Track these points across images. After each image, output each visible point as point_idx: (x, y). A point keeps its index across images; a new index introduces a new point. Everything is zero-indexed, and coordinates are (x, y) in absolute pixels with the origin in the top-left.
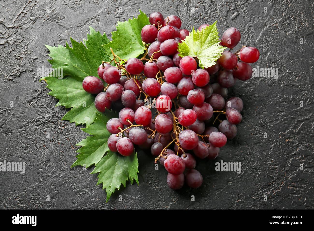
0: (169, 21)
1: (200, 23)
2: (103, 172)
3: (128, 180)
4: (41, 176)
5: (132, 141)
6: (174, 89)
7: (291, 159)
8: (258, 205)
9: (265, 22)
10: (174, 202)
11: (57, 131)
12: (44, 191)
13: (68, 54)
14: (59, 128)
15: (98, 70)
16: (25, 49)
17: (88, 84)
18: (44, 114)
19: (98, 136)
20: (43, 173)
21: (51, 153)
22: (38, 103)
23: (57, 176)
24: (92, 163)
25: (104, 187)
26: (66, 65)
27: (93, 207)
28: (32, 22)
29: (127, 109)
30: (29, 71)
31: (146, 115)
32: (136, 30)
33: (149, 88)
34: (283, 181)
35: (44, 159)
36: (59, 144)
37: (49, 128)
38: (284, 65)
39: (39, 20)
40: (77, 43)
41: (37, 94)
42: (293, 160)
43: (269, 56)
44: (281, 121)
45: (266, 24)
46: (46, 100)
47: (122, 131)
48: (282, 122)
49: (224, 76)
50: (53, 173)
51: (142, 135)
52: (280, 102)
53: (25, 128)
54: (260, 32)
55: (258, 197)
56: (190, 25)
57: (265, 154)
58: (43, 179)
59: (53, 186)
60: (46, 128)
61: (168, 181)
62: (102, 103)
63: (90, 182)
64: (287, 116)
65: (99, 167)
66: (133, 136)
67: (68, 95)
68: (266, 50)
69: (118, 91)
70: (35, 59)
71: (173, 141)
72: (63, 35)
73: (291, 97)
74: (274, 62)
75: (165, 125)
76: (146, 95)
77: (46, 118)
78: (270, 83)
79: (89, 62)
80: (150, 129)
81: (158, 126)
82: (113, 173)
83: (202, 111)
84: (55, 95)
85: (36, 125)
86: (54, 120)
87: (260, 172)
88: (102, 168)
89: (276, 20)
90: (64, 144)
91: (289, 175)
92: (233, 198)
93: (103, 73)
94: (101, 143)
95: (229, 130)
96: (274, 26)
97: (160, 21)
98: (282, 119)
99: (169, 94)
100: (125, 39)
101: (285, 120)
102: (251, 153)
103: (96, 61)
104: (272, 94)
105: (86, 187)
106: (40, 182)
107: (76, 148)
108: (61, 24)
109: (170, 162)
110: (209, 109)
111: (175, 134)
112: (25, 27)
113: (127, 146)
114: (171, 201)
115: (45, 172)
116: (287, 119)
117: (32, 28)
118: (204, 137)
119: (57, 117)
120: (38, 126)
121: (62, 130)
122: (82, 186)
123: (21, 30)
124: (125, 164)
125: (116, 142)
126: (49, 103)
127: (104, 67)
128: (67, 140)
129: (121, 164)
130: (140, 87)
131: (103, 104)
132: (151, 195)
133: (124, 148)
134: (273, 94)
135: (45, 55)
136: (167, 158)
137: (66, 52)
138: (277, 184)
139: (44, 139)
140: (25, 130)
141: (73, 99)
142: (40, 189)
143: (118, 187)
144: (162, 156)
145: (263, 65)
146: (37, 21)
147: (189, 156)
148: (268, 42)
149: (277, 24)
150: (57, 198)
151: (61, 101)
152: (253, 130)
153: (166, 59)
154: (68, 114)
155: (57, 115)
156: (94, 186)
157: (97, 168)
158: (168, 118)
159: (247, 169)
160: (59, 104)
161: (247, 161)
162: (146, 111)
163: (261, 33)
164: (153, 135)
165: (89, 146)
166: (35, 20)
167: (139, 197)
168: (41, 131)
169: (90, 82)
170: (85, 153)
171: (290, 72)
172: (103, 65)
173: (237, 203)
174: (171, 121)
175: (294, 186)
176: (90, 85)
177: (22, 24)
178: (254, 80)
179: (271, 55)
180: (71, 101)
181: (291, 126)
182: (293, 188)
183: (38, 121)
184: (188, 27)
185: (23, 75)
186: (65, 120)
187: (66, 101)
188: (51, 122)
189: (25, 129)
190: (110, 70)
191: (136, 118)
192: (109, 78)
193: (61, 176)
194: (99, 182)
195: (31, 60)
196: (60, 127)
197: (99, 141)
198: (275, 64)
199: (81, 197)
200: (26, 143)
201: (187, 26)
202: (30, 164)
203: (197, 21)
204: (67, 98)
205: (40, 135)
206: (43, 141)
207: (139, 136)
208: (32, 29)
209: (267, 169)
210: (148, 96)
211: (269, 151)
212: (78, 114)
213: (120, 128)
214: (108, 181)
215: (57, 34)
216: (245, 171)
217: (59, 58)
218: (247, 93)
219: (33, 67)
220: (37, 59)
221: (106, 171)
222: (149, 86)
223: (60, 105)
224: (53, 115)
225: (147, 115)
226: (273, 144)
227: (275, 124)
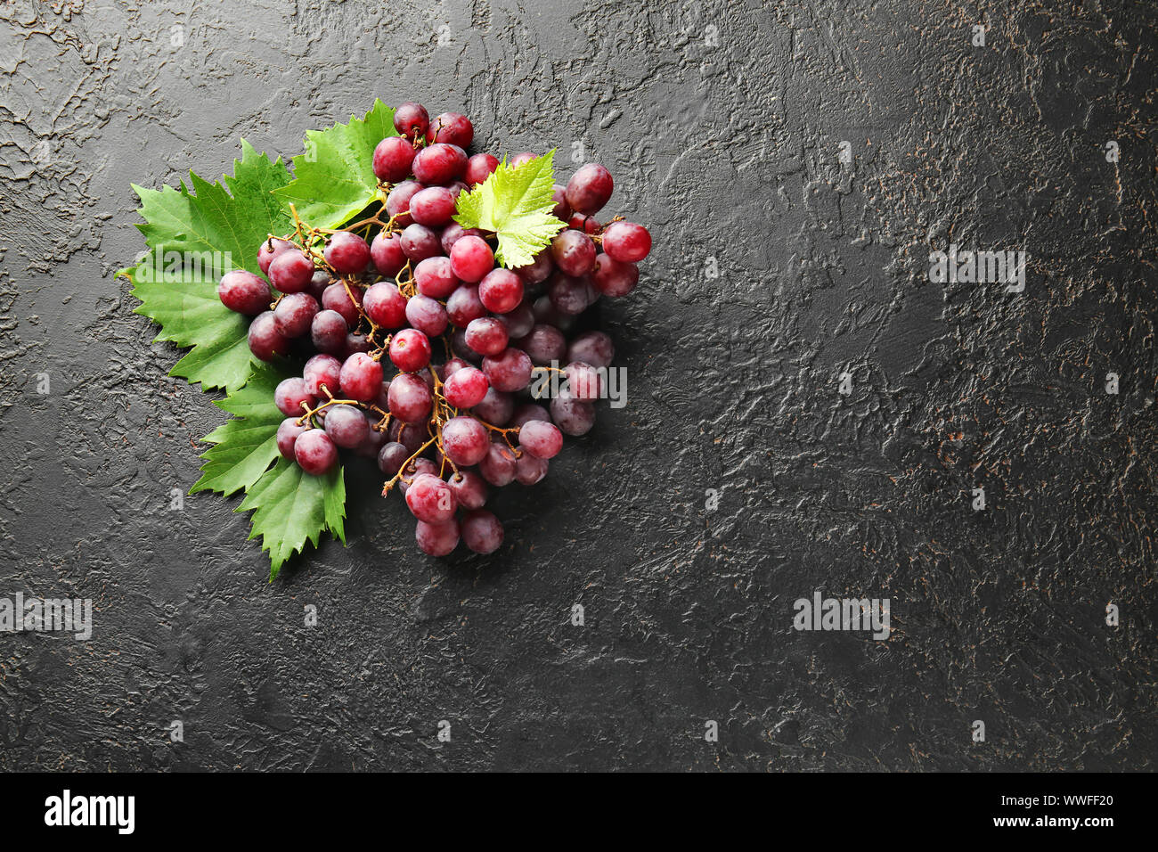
0: (441, 126)
1: (522, 134)
2: (264, 509)
3: (323, 529)
4: (116, 512)
5: (331, 439)
6: (435, 314)
7: (723, 487)
8: (635, 597)
9: (684, 137)
10: (436, 585)
11: (157, 404)
12: (121, 549)
13: (186, 211)
14: (162, 396)
15: (258, 255)
16: (82, 192)
17: (231, 292)
18: (126, 360)
19: (256, 418)
20: (122, 506)
21: (141, 458)
22: (111, 331)
23: (154, 514)
24: (239, 486)
25: (265, 546)
26: (182, 238)
27: (239, 590)
28: (100, 122)
29: (322, 358)
30: (89, 249)
31: (367, 376)
32: (358, 148)
33: (379, 306)
34: (698, 540)
35: (124, 471)
36: (162, 436)
37: (136, 396)
38: (724, 249)
39: (117, 119)
40: (208, 187)
41: (110, 309)
42: (727, 489)
43: (688, 227)
44: (706, 392)
45: (686, 145)
46: (131, 325)
47: (310, 412)
48: (710, 394)
49: (563, 290)
50: (145, 507)
51: (355, 425)
52: (707, 345)
53: (78, 393)
54: (671, 162)
55: (638, 577)
56: (497, 139)
57: (663, 472)
58: (120, 521)
59: (145, 537)
60: (131, 396)
61: (418, 537)
62: (264, 341)
63: (234, 530)
64: (723, 381)
65: (256, 495)
66: (332, 426)
67: (186, 314)
68: (683, 210)
69: (301, 314)
70: (105, 220)
71: (430, 442)
72: (178, 158)
73: (736, 333)
74: (700, 242)
75: (410, 403)
76: (372, 324)
77: (130, 369)
78: (685, 296)
79: (238, 232)
80: (379, 410)
81: (394, 404)
82: (288, 511)
83: (503, 371)
84: (152, 316)
85: (105, 387)
86: (150, 375)
87: (646, 518)
88: (263, 499)
89: (711, 134)
90: (173, 437)
91: (716, 525)
92: (575, 578)
93: (269, 264)
94: (263, 435)
95: (572, 415)
96: (706, 147)
97: (420, 127)
98: (709, 386)
99: (423, 325)
100: (329, 171)
101: (715, 390)
102: (628, 471)
103: (256, 230)
104: (688, 325)
105: (223, 542)
106: (114, 527)
107: (201, 445)
108: (173, 130)
109: (418, 495)
110: (520, 365)
111: (436, 424)
112: (82, 134)
113: (317, 451)
114: (427, 582)
115: (125, 504)
116: (722, 388)
117: (100, 137)
118: (508, 433)
119: (158, 367)
120: (110, 389)
121: (169, 400)
122: (213, 539)
123: (73, 144)
124: (319, 489)
125: (294, 439)
126: (139, 333)
127: (271, 250)
128: (179, 426)
129: (311, 489)
130: (357, 305)
131: (267, 344)
132: (380, 568)
133: (312, 458)
134: (692, 323)
135: (130, 209)
136: (412, 483)
137: (181, 204)
138: (686, 546)
139: (124, 423)
140: (78, 399)
141: (195, 324)
142: (112, 543)
143: (299, 547)
144: (401, 477)
145: (672, 248)
146: (112, 121)
147: (468, 479)
148: (689, 190)
149: (715, 144)
150: (154, 568)
151: (168, 330)
152: (637, 413)
153: (423, 232)
154: (185, 362)
155: (158, 362)
156: (243, 541)
157: (251, 499)
158: (419, 386)
159: (614, 509)
160: (162, 337)
161: (617, 488)
162: (367, 365)
163: (673, 165)
164: (385, 426)
165: (234, 443)
166: (107, 119)
167: (350, 569)
168: (118, 401)
169: (236, 288)
170: (224, 460)
171: (737, 267)
172: (270, 243)
173: (585, 591)
174: (426, 393)
175: (724, 552)
176: (235, 297)
177: (75, 128)
178: (647, 287)
179: (695, 225)
180: (191, 329)
181: (729, 406)
182: (722, 558)
183: (111, 376)
184: (491, 145)
185: (75, 259)
186: (177, 377)
187: (179, 330)
188: (143, 380)
189: (79, 396)
190: (285, 259)
191: (343, 382)
192: (283, 278)
193: (163, 513)
194: (255, 532)
195: (96, 221)
196: (163, 394)
197: (259, 431)
198: (701, 247)
199: (212, 565)
200: (81, 430)
201: (489, 142)
202: (89, 481)
203: (515, 129)
204: (183, 321)
205: (115, 412)
206: (123, 426)
207: (346, 427)
208: (101, 141)
209: (664, 509)
210: (378, 326)
211: (673, 465)
212: (209, 362)
213: (305, 406)
214: (275, 531)
215: (163, 156)
216: (610, 514)
217: (164, 220)
218: (629, 319)
219: (99, 240)
220: (110, 218)
221: (272, 505)
222: (380, 302)
223: (164, 340)
224: (148, 364)
225: (369, 375)
226: (682, 448)
227: (691, 400)
